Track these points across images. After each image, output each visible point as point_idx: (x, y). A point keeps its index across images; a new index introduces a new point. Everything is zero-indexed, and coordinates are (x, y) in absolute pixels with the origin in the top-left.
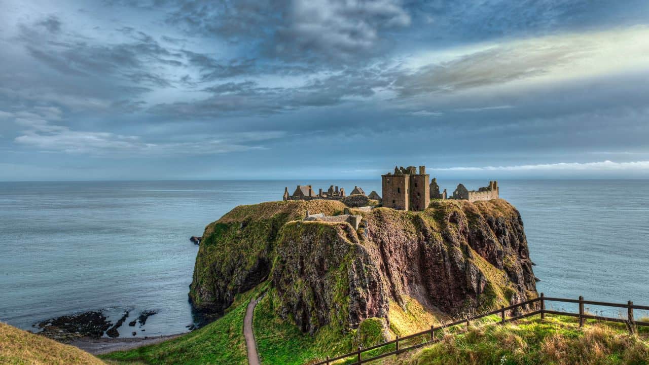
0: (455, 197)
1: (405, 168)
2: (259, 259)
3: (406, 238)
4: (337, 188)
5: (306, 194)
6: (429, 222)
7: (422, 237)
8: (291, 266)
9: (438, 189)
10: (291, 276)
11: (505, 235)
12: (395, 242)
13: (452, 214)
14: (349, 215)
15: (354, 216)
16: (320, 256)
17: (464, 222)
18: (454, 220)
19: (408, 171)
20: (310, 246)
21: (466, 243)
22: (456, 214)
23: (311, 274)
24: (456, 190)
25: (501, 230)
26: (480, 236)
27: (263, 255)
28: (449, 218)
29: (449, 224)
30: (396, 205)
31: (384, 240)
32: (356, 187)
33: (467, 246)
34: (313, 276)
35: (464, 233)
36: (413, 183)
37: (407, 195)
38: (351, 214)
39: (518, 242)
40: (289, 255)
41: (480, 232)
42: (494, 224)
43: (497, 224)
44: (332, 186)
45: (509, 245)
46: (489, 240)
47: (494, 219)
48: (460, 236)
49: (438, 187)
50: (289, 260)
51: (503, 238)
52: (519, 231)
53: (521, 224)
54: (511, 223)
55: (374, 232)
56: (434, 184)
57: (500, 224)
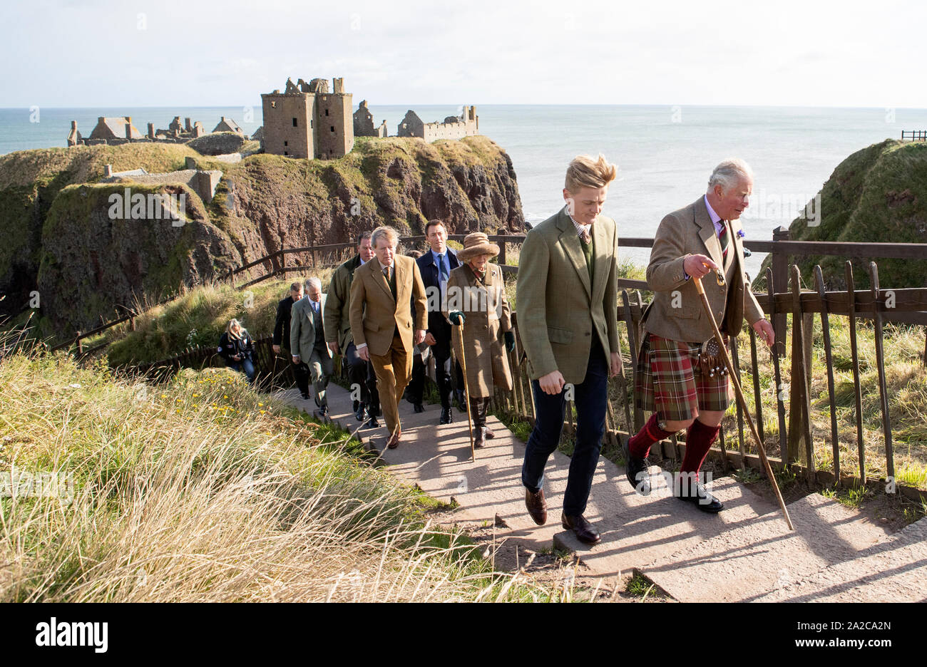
0: (402, 133)
1: (308, 81)
2: (14, 266)
3: (310, 208)
4: (187, 121)
5: (120, 133)
6: (352, 178)
7: (340, 204)
8: (73, 273)
9: (371, 120)
10: (76, 292)
11: (485, 194)
12: (289, 217)
13: (392, 162)
14: (195, 171)
15: (206, 172)
16: (128, 249)
17: (414, 176)
18: (396, 172)
19: (311, 87)
20: (109, 232)
21: (416, 210)
22: (400, 162)
23: (115, 283)
24: (404, 121)
25: (478, 187)
26: (440, 199)
27: (22, 258)
28: (387, 170)
29: (387, 180)
30: (291, 149)
31: (268, 214)
32: (222, 118)
33: (418, 216)
34: (118, 288)
35: (414, 194)
36: (322, 111)
37: (310, 132)
38: (199, 168)
39: (506, 205)
40: (69, 251)
41: (440, 192)
42: (466, 177)
43: (471, 177)
44: (177, 118)
45: (491, 210)
46: (455, 204)
47: (466, 170)
48: (407, 201)
49: (371, 116)
50: (68, 261)
51: (482, 200)
52: (508, 188)
53: (513, 176)
54: (496, 176)
55: (247, 200)
56: (363, 112)
57: (477, 178)
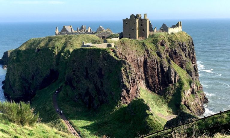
1: (135, 15)
3: (138, 55)
6: (150, 46)
7: (146, 54)
9: (152, 27)
11: (186, 51)
12: (132, 58)
13: (161, 41)
14: (107, 43)
15: (110, 44)
17: (167, 45)
18: (162, 45)
19: (137, 17)
21: (168, 57)
22: (164, 41)
24: (162, 27)
25: (184, 49)
26: (175, 53)
28: (160, 43)
29: (160, 47)
30: (132, 36)
31: (126, 57)
33: (169, 58)
35: (167, 51)
36: (140, 24)
37: (137, 31)
39: (192, 55)
41: (175, 51)
42: (181, 45)
43: (182, 45)
45: (188, 57)
47: (181, 43)
48: (166, 53)
51: (185, 53)
52: (192, 49)
53: (193, 45)
54: (189, 45)
55: (121, 53)
56: (150, 24)
57: (184, 46)
